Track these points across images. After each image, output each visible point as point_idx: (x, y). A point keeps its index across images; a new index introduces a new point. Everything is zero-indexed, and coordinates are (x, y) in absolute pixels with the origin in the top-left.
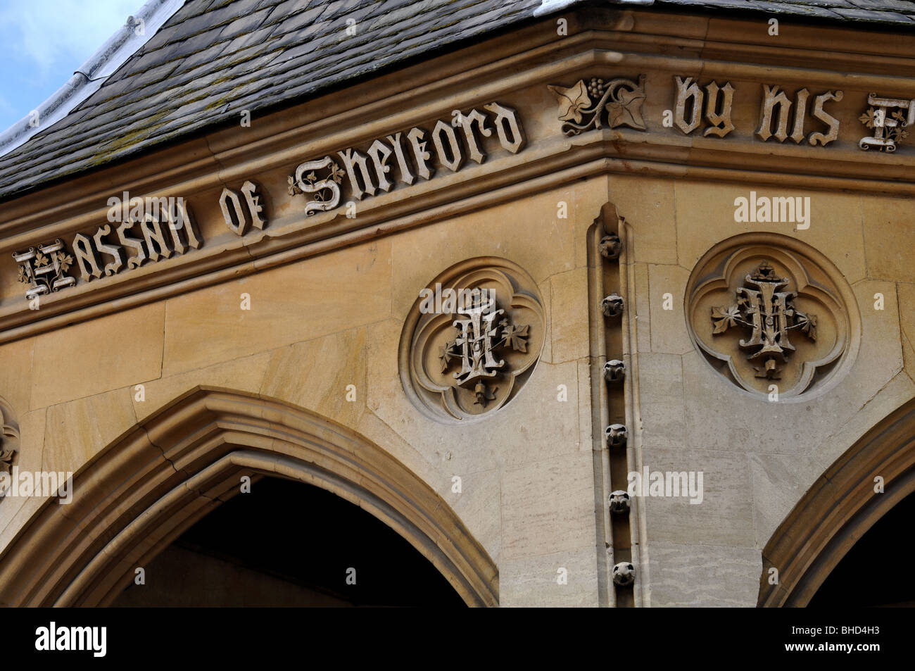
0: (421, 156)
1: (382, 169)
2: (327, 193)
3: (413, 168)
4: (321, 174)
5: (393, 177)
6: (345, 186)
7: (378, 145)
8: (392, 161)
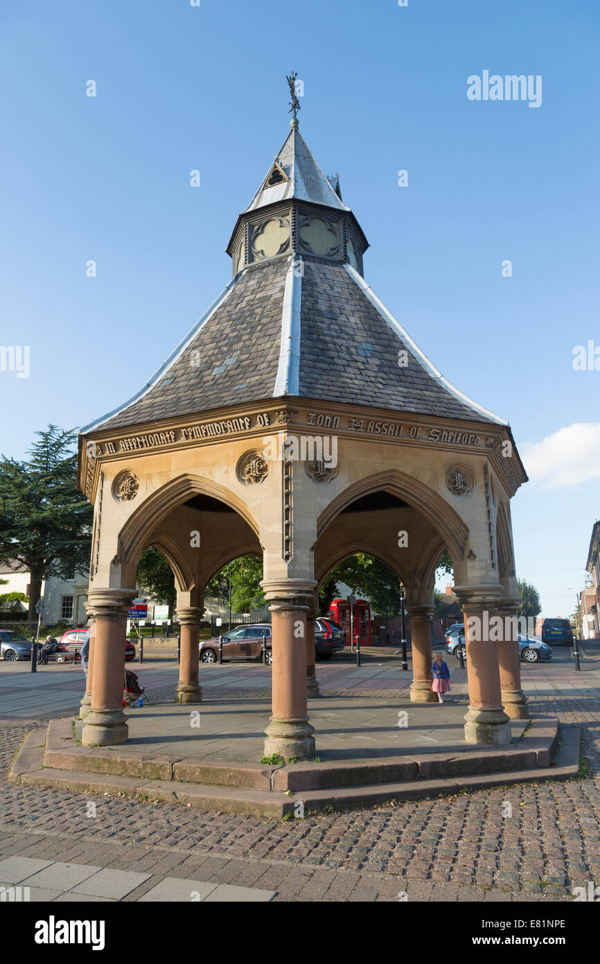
0: (459, 439)
1: (450, 438)
2: (436, 438)
3: (456, 441)
4: (437, 433)
5: (452, 440)
6: (441, 437)
7: (452, 433)
8: (453, 437)
